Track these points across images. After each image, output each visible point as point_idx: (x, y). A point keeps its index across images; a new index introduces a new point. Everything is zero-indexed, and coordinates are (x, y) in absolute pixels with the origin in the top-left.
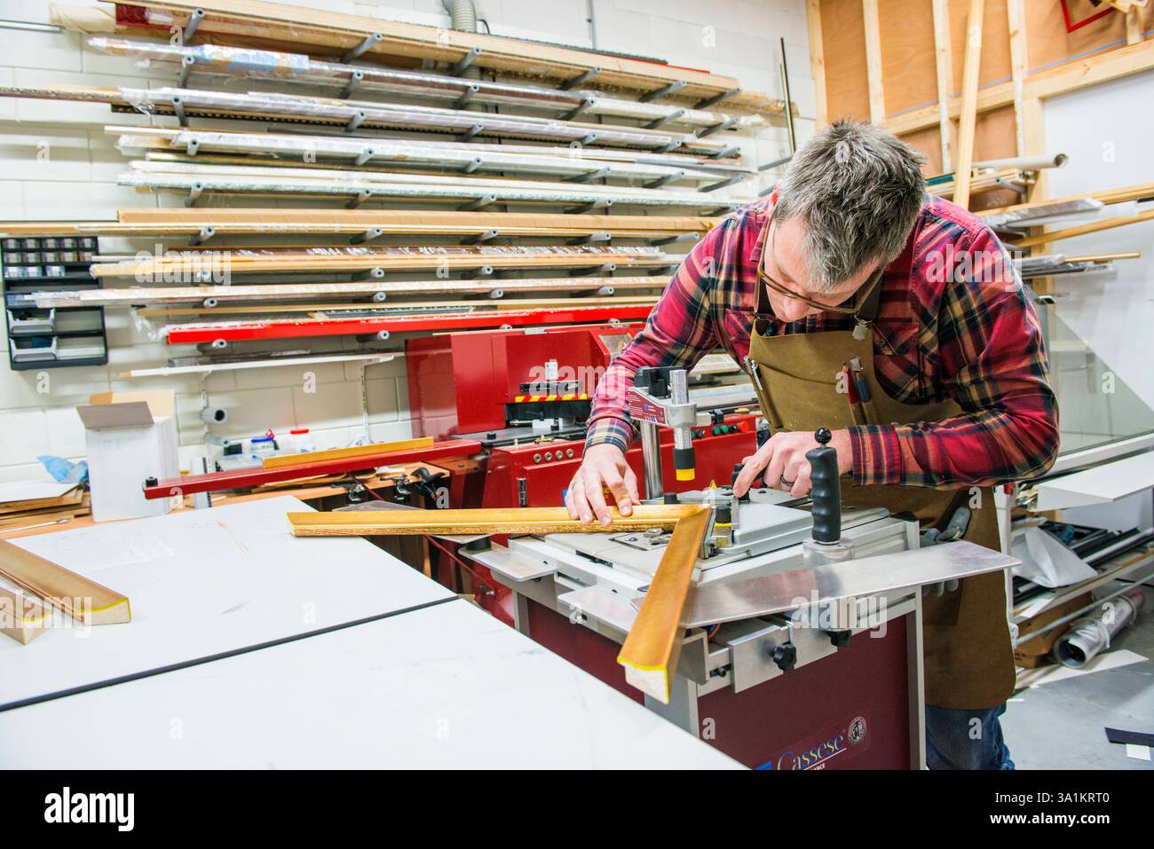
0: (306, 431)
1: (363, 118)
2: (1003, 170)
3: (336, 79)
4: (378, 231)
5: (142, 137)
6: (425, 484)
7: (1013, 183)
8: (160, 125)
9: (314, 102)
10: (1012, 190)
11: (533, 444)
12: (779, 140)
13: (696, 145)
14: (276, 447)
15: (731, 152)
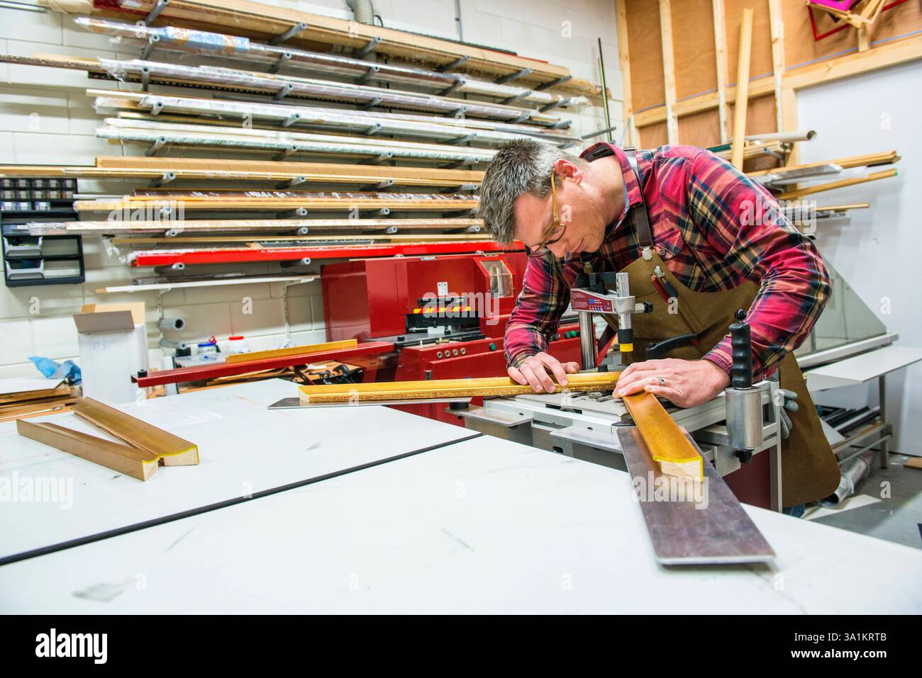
0: (242, 338)
1: (291, 89)
2: (768, 142)
3: (268, 58)
4: (303, 178)
5: (115, 99)
6: (345, 377)
7: (775, 152)
8: (130, 90)
9: (252, 75)
10: (774, 156)
11: (434, 344)
12: (596, 116)
13: (538, 118)
14: (218, 350)
15: (563, 124)
